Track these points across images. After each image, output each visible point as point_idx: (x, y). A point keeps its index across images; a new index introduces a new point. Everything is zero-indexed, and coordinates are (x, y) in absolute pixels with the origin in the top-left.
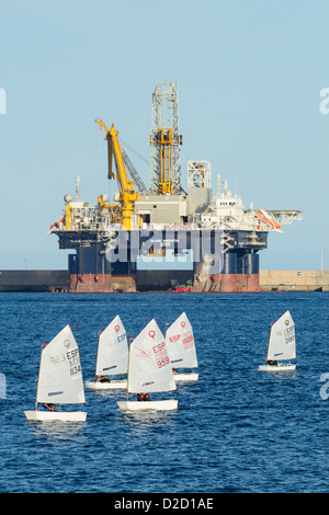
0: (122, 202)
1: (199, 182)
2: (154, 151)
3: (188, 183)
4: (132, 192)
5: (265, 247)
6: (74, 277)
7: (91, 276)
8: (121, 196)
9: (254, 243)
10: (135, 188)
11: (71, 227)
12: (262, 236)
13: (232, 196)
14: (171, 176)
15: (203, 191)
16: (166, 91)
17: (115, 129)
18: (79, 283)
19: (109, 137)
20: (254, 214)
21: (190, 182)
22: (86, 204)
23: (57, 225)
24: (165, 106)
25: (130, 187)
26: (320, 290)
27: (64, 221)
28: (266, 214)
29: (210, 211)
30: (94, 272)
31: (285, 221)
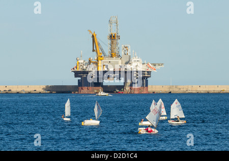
0: (98, 60)
1: (126, 53)
2: (109, 42)
3: (122, 53)
4: (101, 57)
5: (150, 77)
6: (80, 88)
7: (86, 87)
8: (97, 58)
9: (146, 75)
10: (103, 55)
11: (79, 69)
12: (149, 73)
13: (138, 58)
14: (116, 51)
15: (128, 56)
16: (114, 20)
17: (95, 33)
18: (82, 90)
19: (93, 36)
20: (146, 65)
21: (123, 53)
22: (84, 61)
23: (74, 69)
24: (114, 25)
25: (100, 55)
26: (170, 93)
27: (76, 67)
28: (150, 65)
29: (130, 64)
30: (87, 86)
31: (157, 67)
